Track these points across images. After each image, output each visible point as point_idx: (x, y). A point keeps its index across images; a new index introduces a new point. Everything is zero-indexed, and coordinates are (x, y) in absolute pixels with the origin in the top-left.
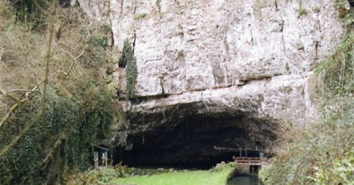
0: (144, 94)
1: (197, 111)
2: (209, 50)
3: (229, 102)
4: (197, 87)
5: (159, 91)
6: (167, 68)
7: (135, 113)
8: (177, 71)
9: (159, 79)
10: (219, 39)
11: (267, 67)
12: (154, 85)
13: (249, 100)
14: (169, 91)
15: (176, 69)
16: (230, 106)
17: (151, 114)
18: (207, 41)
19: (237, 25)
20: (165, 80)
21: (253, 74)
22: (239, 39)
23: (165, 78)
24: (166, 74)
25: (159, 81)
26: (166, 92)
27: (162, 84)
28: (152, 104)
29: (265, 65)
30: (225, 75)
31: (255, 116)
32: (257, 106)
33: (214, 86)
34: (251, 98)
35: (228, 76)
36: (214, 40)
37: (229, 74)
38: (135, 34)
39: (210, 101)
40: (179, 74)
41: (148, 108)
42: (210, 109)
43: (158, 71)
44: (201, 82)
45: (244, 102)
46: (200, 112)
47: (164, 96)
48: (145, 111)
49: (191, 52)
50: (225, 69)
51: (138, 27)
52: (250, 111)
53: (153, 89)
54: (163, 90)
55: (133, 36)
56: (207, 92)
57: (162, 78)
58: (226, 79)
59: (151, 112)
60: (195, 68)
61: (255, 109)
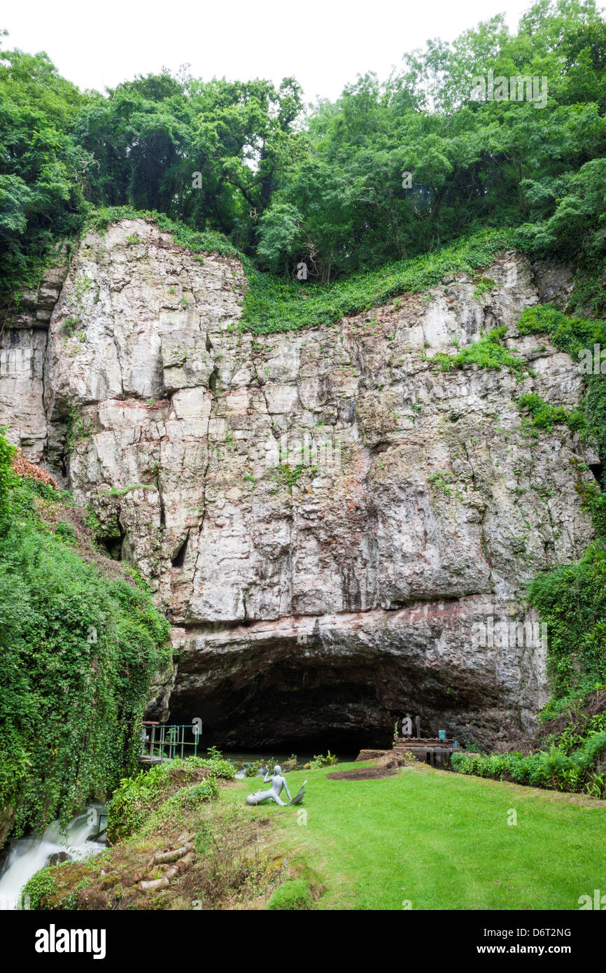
0: (212, 617)
1: (303, 653)
2: (339, 547)
3: (370, 637)
4: (310, 609)
5: (240, 614)
6: (256, 575)
7: (191, 653)
8: (275, 580)
9: (241, 592)
10: (358, 530)
11: (455, 580)
12: (232, 603)
13: (411, 635)
14: (255, 614)
15: (272, 577)
16: (371, 645)
17: (220, 655)
18: (339, 531)
19: (397, 509)
20: (252, 595)
21: (424, 590)
22: (400, 532)
23: (253, 591)
24: (254, 584)
25: (241, 597)
26: (252, 615)
27: (244, 602)
28: (223, 637)
29: (452, 577)
30: (363, 591)
31: (417, 663)
32: (425, 646)
33: (341, 610)
34: (417, 633)
35: (368, 593)
36: (349, 531)
37: (370, 589)
38: (205, 512)
39: (333, 634)
40: (277, 584)
41: (217, 643)
42: (330, 650)
43: (240, 578)
44: (318, 602)
45: (401, 639)
46: (307, 654)
47: (247, 623)
48: (211, 649)
49: (304, 548)
50: (363, 581)
51: (212, 500)
52: (409, 654)
53: (231, 609)
54: (246, 613)
55: (201, 514)
56: (327, 619)
57: (246, 590)
58: (363, 598)
59: (220, 651)
60: (309, 576)
61: (419, 651)
